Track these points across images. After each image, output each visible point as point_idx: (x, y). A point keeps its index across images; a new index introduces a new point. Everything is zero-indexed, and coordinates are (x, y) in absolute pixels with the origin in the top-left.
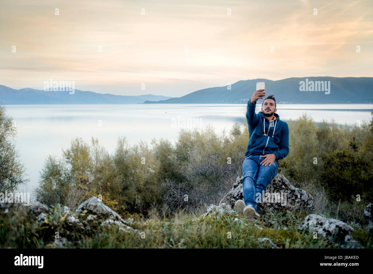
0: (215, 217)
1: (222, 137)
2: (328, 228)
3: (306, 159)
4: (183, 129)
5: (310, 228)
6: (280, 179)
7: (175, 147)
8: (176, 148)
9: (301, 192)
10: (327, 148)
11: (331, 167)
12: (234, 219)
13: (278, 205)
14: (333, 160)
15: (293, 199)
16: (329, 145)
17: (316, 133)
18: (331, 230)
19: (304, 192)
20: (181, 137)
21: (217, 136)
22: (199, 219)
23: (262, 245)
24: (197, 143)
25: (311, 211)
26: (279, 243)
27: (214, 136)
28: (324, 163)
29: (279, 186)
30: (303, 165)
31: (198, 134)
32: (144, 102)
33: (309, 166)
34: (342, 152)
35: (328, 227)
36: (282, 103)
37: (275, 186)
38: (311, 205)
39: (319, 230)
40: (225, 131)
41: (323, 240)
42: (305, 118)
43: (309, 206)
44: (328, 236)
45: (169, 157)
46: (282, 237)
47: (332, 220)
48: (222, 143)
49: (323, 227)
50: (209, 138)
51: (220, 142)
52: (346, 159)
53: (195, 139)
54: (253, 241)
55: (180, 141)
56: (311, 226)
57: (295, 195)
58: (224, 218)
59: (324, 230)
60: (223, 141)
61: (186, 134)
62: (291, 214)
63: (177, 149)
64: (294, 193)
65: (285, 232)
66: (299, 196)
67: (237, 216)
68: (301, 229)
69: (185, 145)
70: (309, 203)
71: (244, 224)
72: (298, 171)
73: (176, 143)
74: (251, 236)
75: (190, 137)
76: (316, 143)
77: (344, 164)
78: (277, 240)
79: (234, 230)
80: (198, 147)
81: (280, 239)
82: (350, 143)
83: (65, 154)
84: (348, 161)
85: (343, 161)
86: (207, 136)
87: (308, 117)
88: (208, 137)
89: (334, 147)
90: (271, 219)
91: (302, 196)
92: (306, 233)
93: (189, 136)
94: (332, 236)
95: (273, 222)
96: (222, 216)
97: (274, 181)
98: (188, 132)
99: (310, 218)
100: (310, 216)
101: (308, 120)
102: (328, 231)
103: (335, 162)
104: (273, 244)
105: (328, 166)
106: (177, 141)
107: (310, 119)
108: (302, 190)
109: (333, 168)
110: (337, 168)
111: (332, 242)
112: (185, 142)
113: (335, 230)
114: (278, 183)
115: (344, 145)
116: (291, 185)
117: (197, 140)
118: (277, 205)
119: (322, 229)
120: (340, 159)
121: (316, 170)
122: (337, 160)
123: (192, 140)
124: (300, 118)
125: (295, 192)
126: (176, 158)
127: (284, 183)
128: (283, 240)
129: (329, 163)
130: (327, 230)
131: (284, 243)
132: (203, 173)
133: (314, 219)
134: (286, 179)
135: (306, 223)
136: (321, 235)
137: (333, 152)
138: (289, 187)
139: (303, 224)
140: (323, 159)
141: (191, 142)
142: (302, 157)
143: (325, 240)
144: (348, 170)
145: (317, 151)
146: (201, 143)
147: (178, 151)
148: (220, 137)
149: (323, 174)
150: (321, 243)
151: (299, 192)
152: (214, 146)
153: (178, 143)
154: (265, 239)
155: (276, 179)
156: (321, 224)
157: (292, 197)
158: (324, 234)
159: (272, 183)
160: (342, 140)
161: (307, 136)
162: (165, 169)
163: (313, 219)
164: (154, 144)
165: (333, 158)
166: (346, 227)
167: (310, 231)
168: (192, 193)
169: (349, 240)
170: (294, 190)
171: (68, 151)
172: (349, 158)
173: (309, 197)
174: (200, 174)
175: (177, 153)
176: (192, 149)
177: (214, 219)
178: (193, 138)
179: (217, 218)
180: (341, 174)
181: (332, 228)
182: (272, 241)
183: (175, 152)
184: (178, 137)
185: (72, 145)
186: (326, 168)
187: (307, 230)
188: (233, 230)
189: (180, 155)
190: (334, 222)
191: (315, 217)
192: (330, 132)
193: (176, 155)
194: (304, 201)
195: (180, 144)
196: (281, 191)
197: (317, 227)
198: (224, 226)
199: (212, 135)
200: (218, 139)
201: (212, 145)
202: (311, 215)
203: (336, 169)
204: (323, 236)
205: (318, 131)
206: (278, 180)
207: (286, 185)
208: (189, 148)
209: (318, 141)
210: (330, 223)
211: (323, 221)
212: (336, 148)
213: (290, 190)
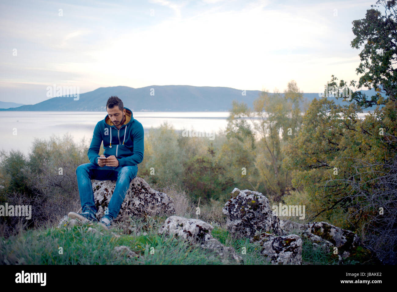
0: (65, 229)
1: (82, 146)
2: (189, 229)
3: (168, 166)
4: (38, 139)
5: (170, 231)
6: (139, 183)
7: (28, 159)
8: (30, 159)
9: (161, 195)
10: (188, 154)
11: (191, 173)
12: (87, 229)
13: (138, 211)
14: (193, 166)
15: (154, 203)
16: (189, 151)
17: (177, 140)
18: (191, 230)
19: (164, 195)
20: (36, 148)
21: (76, 145)
22: (46, 233)
23: (119, 254)
24: (53, 153)
25: (172, 213)
26: (138, 250)
27: (73, 146)
28: (185, 169)
29: (139, 191)
30: (165, 172)
31: (54, 143)
33: (171, 173)
34: (201, 157)
35: (189, 227)
36: (143, 111)
37: (134, 190)
38: (172, 208)
39: (180, 232)
40: (84, 140)
41: (183, 242)
42: (166, 125)
43: (170, 209)
44: (189, 237)
45: (22, 170)
46: (141, 243)
47: (193, 220)
48: (81, 152)
49: (184, 228)
50: (68, 148)
51: (80, 152)
52: (205, 164)
53: (52, 149)
54: (108, 251)
55: (34, 152)
56: (172, 228)
57: (155, 199)
58: (76, 229)
59: (185, 231)
60: (83, 151)
61: (41, 144)
62: (152, 219)
63: (31, 161)
64: (154, 197)
65: (145, 238)
66: (159, 200)
67: (91, 225)
68: (162, 233)
69: (40, 156)
70: (170, 206)
71: (99, 234)
72: (160, 178)
73: (30, 154)
74: (107, 246)
75: (45, 148)
76: (177, 149)
77: (203, 170)
78: (136, 247)
79: (87, 241)
80: (55, 157)
81: (138, 246)
82: (208, 149)
84: (207, 166)
85: (202, 167)
86: (64, 145)
87: (168, 125)
88: (66, 147)
89: (194, 154)
90: (131, 226)
91: (163, 199)
92: (166, 236)
93: (45, 146)
94: (193, 236)
95: (132, 229)
96: (73, 227)
97: (133, 185)
98: (43, 142)
99: (170, 220)
100: (170, 218)
101: (169, 128)
102: (189, 232)
103: (195, 168)
104: (131, 252)
105: (189, 171)
106: (31, 152)
107: (171, 126)
108: (163, 193)
109: (193, 173)
110: (197, 173)
111: (193, 243)
112: (40, 153)
113: (196, 230)
114: (137, 187)
115: (203, 151)
116: (151, 189)
117: (54, 150)
118: (136, 211)
119: (183, 230)
120: (199, 164)
121: (177, 176)
122: (196, 166)
123: (48, 150)
124: (161, 125)
125: (155, 195)
126: (30, 171)
127: (143, 187)
128: (142, 246)
129: (189, 169)
130: (187, 231)
131: (143, 250)
132: (57, 183)
133: (175, 221)
134: (146, 183)
135: (166, 225)
136: (181, 236)
137: (193, 158)
138: (149, 191)
139: (163, 227)
140: (184, 165)
141: (47, 153)
142: (164, 164)
143: (185, 242)
144: (207, 175)
145: (178, 157)
146: (58, 154)
147: (32, 163)
148: (79, 146)
149: (184, 180)
150: (182, 245)
151: (159, 196)
152: (73, 156)
153: (32, 154)
154: (122, 247)
155: (135, 183)
156: (182, 226)
157: (153, 201)
158: (185, 235)
159: (131, 187)
160: (201, 147)
161: (169, 142)
162: (17, 184)
163: (173, 221)
164: (3, 156)
165: (193, 164)
166: (206, 226)
167: (170, 234)
168: (46, 206)
169: (209, 239)
170: (155, 194)
172: (208, 163)
173: (169, 200)
174: (54, 185)
175: (32, 165)
176: (48, 161)
177: (64, 231)
178: (49, 148)
179: (67, 230)
180: (201, 179)
181: (193, 229)
182: (130, 249)
183: (29, 164)
184: (32, 148)
186: (187, 174)
187: (167, 233)
188: (85, 241)
189: (34, 168)
190: (194, 222)
191: (175, 219)
192: (189, 139)
193: (31, 167)
194: (164, 204)
195: (34, 156)
196: (141, 195)
197: (178, 228)
198: (75, 237)
199: (70, 144)
200: (78, 148)
201: (71, 155)
202: (172, 217)
203: (196, 175)
204: (184, 238)
205: (178, 138)
206: (137, 184)
207: (146, 188)
208: (45, 160)
209: (178, 148)
210: (191, 224)
211: (183, 222)
212: (196, 154)
213: (150, 193)
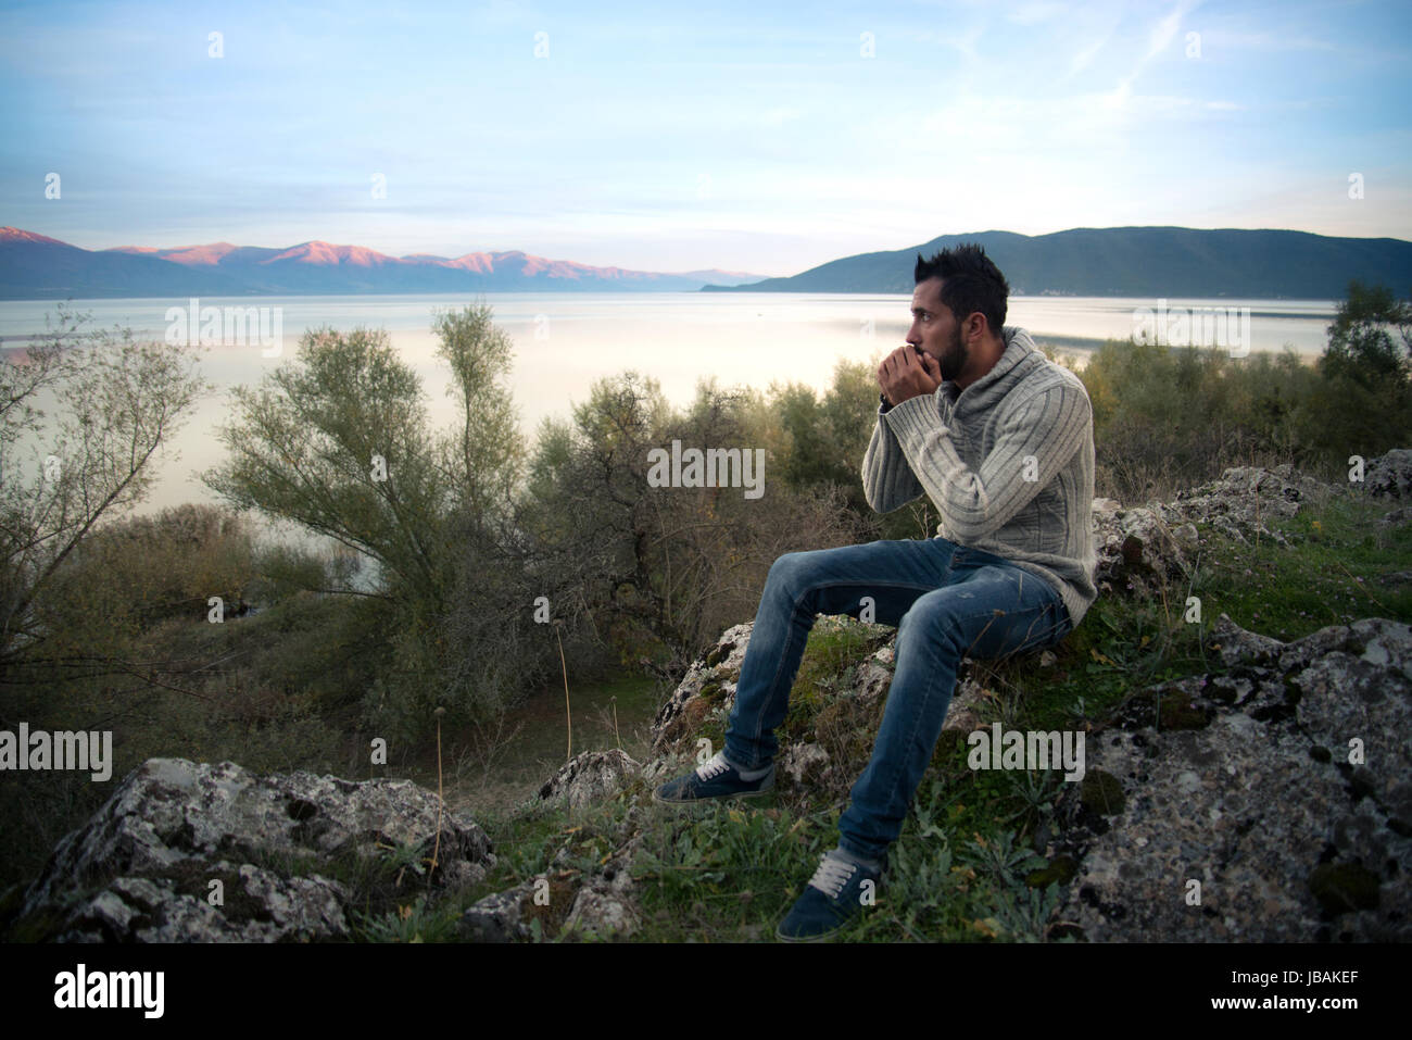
32: (700, 288)
45: (816, 425)
55: (839, 388)
83: (579, 414)
126: (832, 427)
162: (802, 453)
164: (775, 394)
171: (585, 408)
185: (594, 393)
